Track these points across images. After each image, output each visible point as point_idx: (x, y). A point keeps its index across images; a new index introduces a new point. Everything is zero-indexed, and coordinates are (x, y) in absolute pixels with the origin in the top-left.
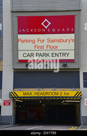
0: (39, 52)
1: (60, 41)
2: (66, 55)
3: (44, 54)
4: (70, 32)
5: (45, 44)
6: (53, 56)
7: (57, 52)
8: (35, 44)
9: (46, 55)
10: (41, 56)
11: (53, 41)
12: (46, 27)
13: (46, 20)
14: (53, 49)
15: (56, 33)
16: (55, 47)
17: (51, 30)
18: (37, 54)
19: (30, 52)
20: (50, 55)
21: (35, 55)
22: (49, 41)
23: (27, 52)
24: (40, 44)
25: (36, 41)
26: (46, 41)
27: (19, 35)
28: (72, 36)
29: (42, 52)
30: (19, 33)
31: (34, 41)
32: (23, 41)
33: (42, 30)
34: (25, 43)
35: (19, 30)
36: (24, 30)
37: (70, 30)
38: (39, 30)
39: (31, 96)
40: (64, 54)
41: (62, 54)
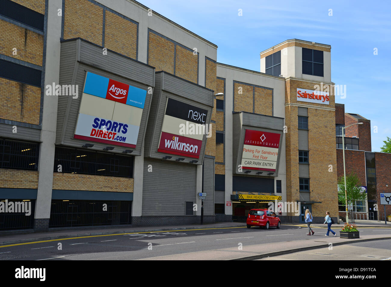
0: (255, 161)
1: (269, 153)
2: (271, 165)
3: (258, 163)
4: (277, 147)
5: (260, 154)
6: (263, 165)
7: (266, 162)
8: (254, 154)
9: (259, 164)
11: (265, 153)
12: (263, 141)
13: (263, 135)
15: (268, 146)
16: (265, 158)
17: (265, 144)
18: (254, 163)
19: (249, 160)
21: (252, 164)
22: (263, 153)
24: (256, 154)
25: (255, 151)
26: (261, 152)
27: (245, 145)
28: (276, 150)
29: (257, 161)
30: (245, 143)
31: (253, 152)
32: (246, 151)
33: (260, 143)
34: (248, 152)
35: (245, 141)
36: (248, 141)
37: (277, 145)
38: (258, 143)
41: (269, 164)
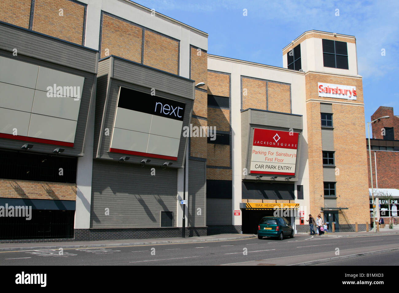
0: (268, 164)
1: (286, 155)
2: (289, 169)
3: (272, 166)
4: (294, 148)
5: (274, 156)
6: (279, 168)
7: (283, 165)
8: (266, 156)
9: (274, 168)
10: (269, 168)
11: (280, 155)
12: (276, 141)
13: (277, 134)
14: (280, 162)
15: (284, 147)
16: (281, 161)
17: (280, 144)
18: (267, 166)
19: (261, 164)
20: (277, 168)
21: (265, 167)
22: (277, 155)
23: (259, 164)
24: (270, 157)
25: (267, 153)
26: (275, 154)
27: (253, 146)
28: (294, 151)
29: (270, 164)
30: (254, 145)
31: (265, 153)
32: (256, 153)
33: (273, 143)
34: (258, 155)
35: (254, 142)
36: (258, 142)
37: (294, 146)
38: (271, 143)
39: (262, 207)
40: (288, 167)
41: (286, 167)
